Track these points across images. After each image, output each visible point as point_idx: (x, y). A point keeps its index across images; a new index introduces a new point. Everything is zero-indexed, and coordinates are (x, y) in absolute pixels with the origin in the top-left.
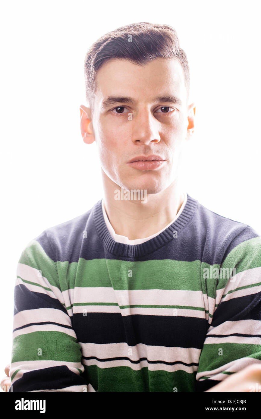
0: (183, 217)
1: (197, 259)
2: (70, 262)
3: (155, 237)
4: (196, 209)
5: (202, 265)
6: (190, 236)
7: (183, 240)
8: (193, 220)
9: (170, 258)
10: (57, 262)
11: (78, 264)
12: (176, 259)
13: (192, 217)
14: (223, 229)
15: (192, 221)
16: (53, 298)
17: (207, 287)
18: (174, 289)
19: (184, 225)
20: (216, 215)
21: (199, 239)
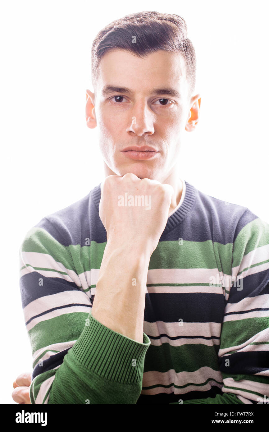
1: (208, 239)
2: (82, 246)
5: (215, 245)
10: (70, 246)
11: (90, 247)
12: (189, 240)
16: (70, 281)
17: (223, 265)
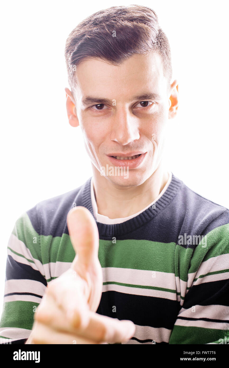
0: (165, 198)
1: (172, 241)
2: (54, 237)
3: (134, 217)
4: (179, 190)
5: (176, 248)
6: (168, 218)
7: (162, 221)
8: (174, 200)
9: (147, 239)
10: (42, 236)
11: (61, 239)
13: (174, 198)
14: (202, 212)
15: (173, 202)
17: (180, 270)
18: (148, 270)
19: (164, 206)
20: (198, 196)
21: (177, 221)
